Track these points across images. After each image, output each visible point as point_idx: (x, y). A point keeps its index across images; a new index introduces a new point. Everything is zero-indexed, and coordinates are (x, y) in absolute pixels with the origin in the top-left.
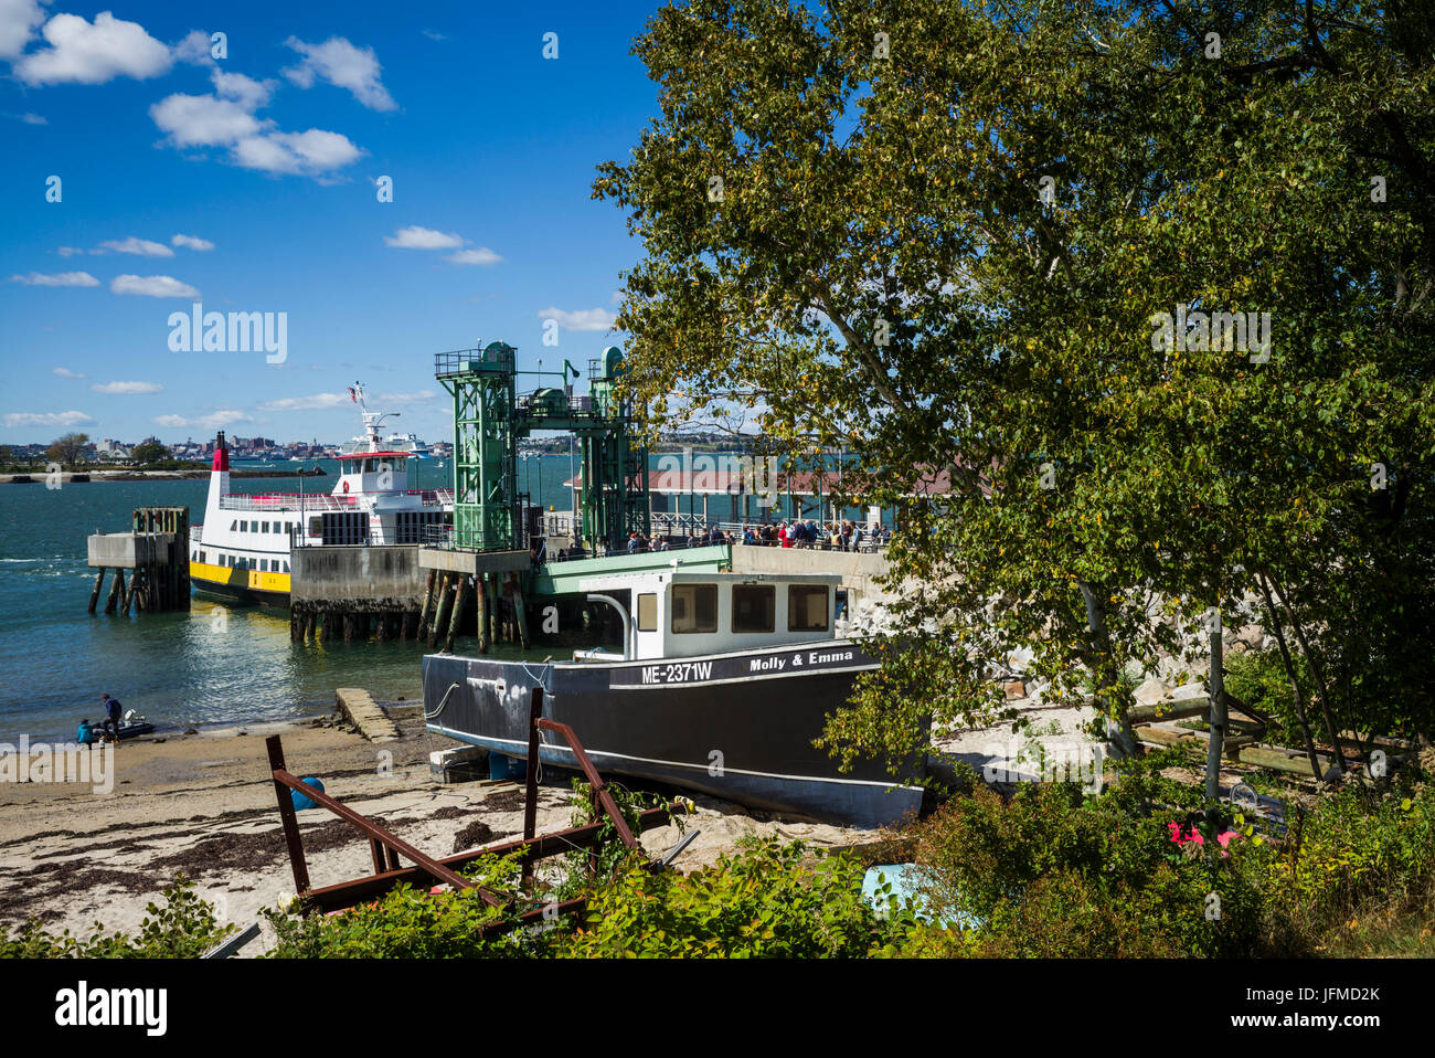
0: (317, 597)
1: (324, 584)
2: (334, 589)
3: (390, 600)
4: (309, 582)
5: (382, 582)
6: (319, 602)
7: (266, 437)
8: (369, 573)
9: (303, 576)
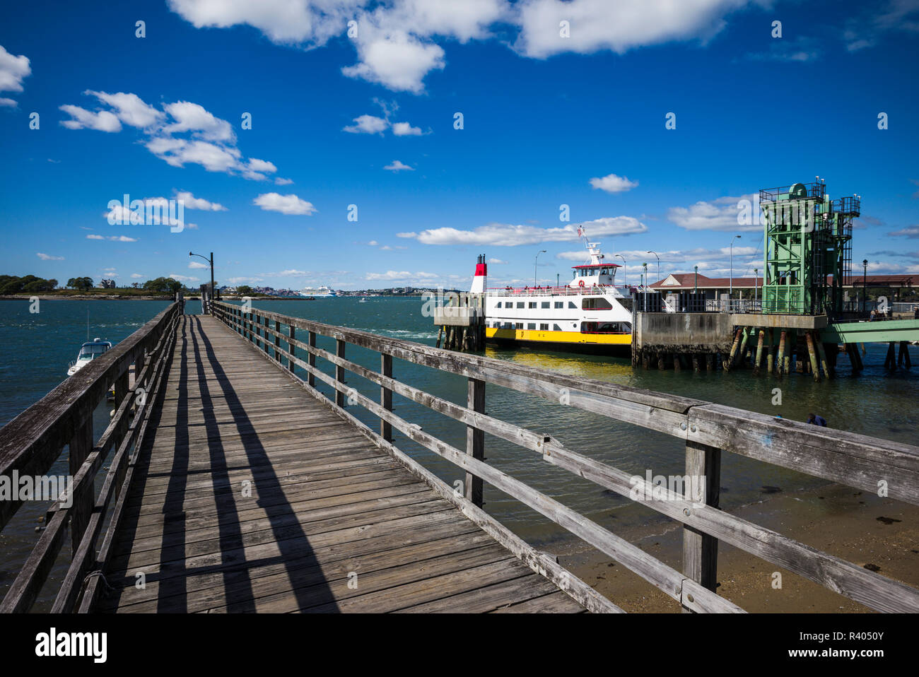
0: (657, 343)
1: (662, 335)
2: (668, 338)
3: (702, 346)
4: (653, 333)
5: (698, 334)
6: (659, 346)
7: (270, 287)
8: (690, 329)
9: (649, 329)
